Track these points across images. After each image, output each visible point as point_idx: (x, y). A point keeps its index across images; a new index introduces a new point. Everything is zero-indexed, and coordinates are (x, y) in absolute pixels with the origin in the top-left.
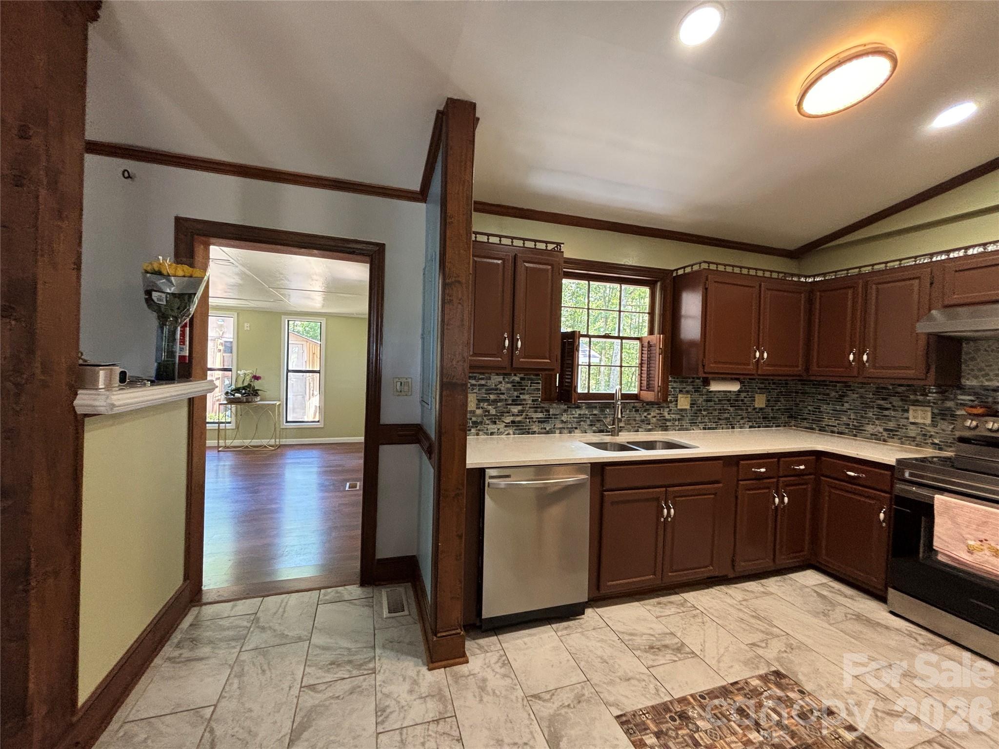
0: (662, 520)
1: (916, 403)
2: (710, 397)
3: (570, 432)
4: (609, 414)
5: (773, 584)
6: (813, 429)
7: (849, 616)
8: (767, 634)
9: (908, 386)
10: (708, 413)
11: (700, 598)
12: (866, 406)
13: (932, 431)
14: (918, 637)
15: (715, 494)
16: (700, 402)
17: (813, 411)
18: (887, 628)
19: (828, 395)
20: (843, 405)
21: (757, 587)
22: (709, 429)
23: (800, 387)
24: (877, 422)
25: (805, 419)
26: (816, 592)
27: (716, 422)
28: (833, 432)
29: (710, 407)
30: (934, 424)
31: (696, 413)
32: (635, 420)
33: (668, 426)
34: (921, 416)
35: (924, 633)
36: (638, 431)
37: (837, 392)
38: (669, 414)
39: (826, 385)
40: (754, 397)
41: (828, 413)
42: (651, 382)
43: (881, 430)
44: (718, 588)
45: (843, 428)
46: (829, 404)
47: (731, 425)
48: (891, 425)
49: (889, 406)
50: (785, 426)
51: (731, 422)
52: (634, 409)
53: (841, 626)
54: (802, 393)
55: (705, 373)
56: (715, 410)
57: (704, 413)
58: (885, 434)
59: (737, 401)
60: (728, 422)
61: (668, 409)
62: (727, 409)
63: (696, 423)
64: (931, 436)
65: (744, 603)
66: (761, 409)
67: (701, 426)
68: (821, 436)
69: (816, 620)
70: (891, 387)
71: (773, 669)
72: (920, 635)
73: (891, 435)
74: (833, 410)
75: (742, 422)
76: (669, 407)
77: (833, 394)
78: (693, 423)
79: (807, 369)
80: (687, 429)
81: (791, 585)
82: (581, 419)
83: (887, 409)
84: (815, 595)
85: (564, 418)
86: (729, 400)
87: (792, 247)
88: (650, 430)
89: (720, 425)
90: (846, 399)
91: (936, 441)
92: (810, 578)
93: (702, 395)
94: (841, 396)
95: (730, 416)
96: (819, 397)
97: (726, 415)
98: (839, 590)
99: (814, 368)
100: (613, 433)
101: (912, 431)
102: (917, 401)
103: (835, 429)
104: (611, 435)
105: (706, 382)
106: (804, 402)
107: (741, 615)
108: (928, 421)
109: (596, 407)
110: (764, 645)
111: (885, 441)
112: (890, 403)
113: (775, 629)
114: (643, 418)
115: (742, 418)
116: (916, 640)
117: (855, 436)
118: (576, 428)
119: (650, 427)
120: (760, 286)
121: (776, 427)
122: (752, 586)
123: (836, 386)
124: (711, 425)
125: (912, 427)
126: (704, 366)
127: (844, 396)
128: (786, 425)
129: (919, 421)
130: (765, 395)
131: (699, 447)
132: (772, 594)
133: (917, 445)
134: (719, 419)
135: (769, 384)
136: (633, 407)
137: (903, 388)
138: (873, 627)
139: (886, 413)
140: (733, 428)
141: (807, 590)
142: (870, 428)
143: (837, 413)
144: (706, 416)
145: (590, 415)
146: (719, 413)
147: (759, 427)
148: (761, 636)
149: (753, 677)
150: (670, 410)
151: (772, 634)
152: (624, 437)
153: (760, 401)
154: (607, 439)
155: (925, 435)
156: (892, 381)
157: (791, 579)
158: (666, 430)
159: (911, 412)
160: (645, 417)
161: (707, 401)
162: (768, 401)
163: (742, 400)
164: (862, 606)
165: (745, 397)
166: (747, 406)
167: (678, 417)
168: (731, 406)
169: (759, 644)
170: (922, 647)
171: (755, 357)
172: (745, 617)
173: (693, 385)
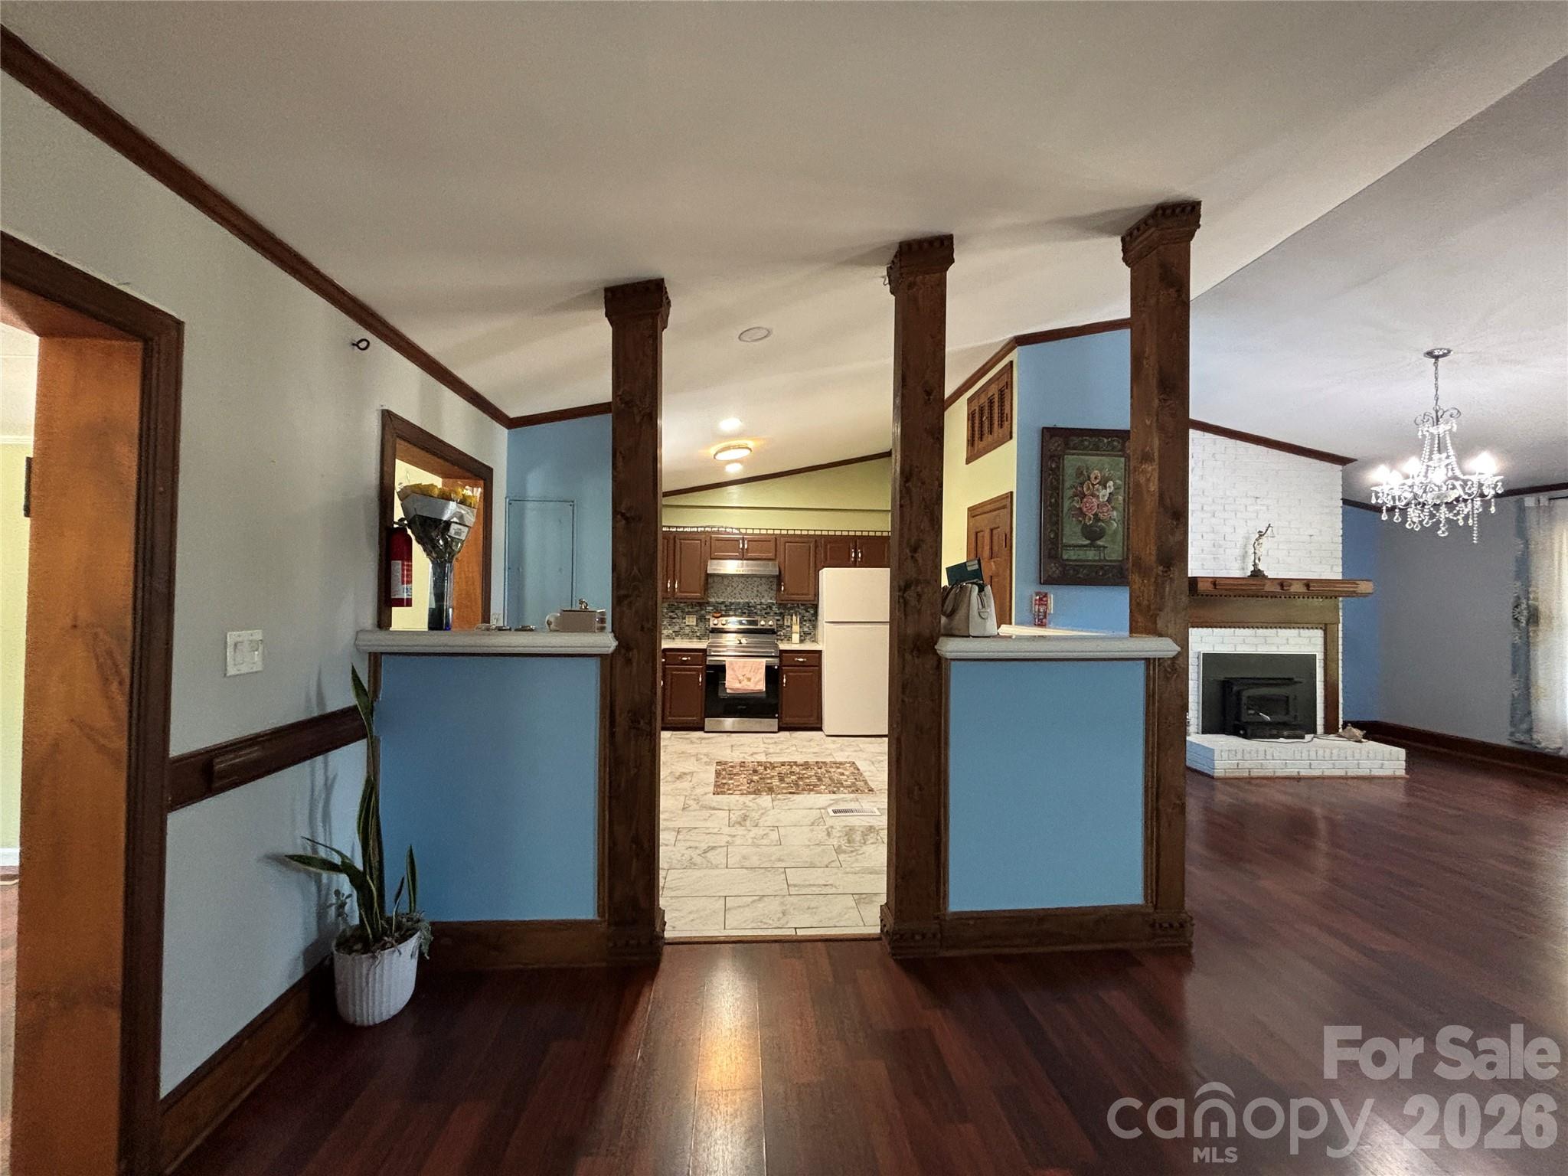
1: (689, 613)
5: (663, 741)
7: (699, 739)
9: (685, 603)
13: (696, 628)
24: (669, 627)
26: (678, 737)
30: (697, 626)
43: (671, 632)
48: (677, 628)
53: (704, 742)
58: (674, 634)
64: (696, 632)
70: (676, 604)
73: (677, 635)
81: (666, 738)
83: (674, 618)
91: (698, 634)
92: (667, 734)
98: (682, 734)
108: (695, 624)
111: (674, 638)
112: (676, 614)
125: (687, 628)
129: (691, 623)
133: (690, 639)
137: (682, 605)
138: (710, 739)
139: (674, 621)
141: (675, 738)
142: (665, 632)
155: (693, 632)
157: (662, 737)
159: (689, 619)
164: (694, 735)
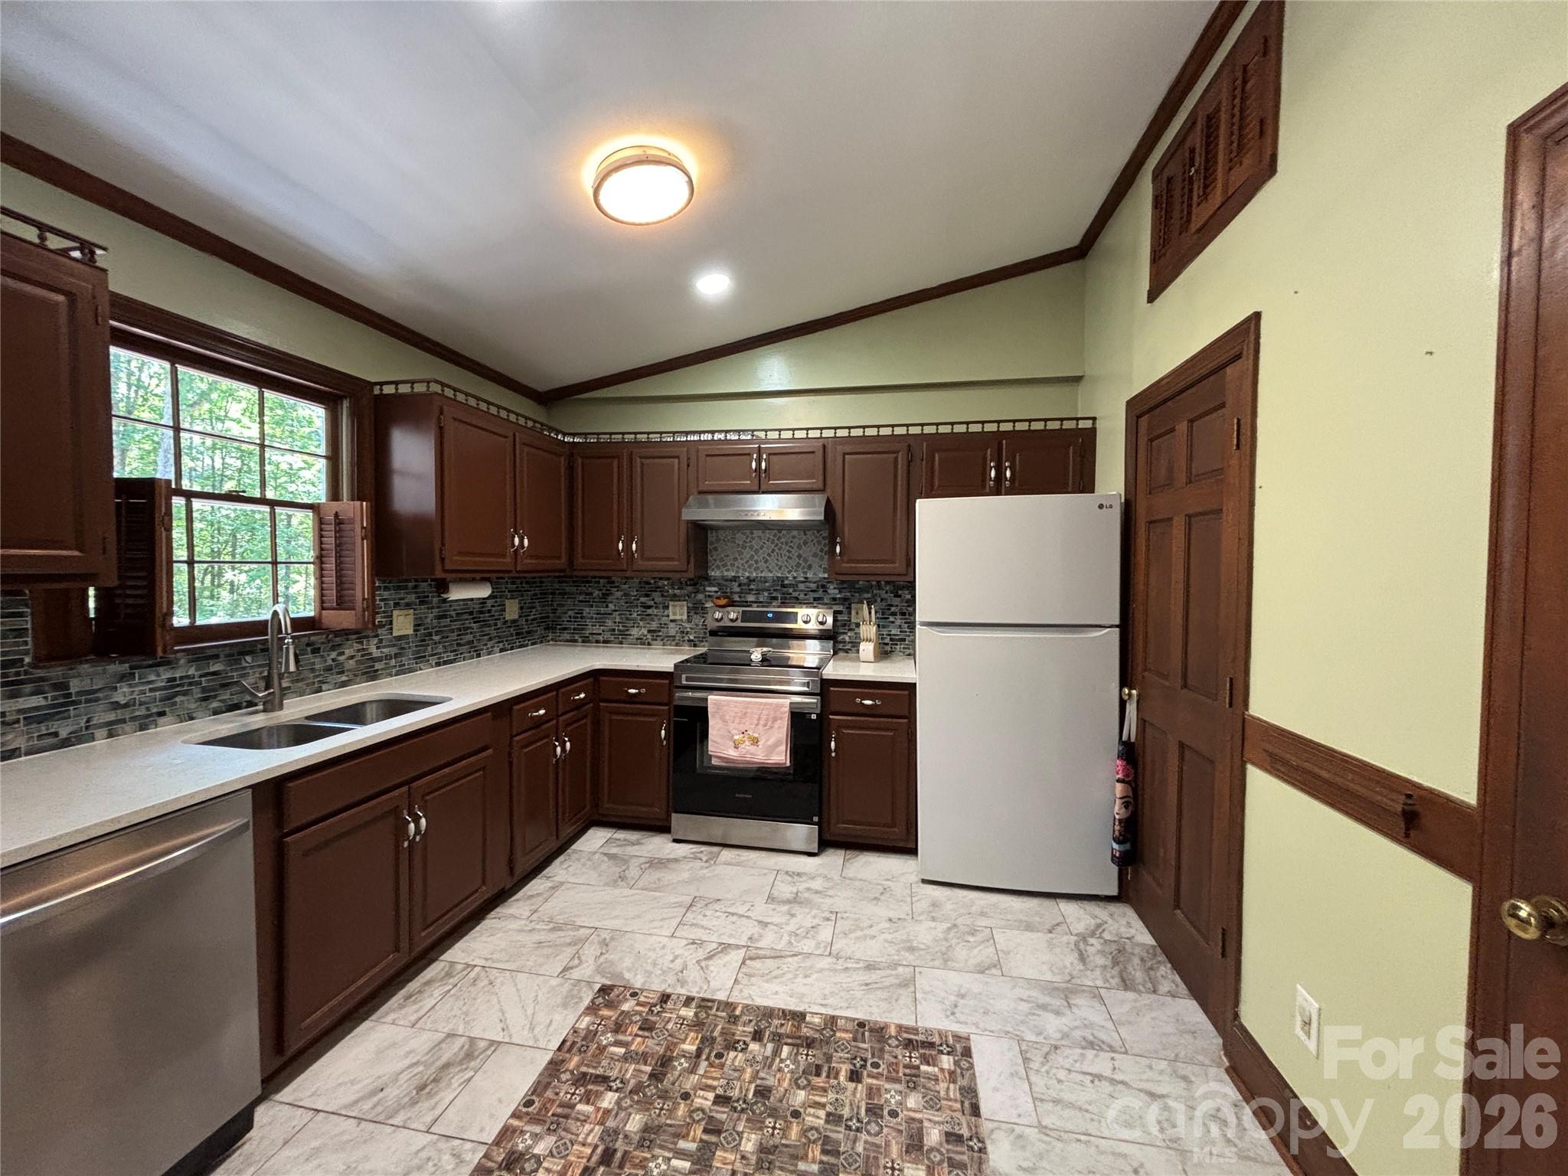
0: (406, 844)
1: (674, 598)
2: (444, 611)
3: (143, 728)
4: (252, 667)
5: (558, 870)
6: (576, 641)
7: (643, 866)
8: (575, 944)
9: (667, 579)
10: (443, 638)
11: (473, 945)
12: (631, 605)
13: (688, 627)
14: (699, 855)
15: (483, 769)
16: (428, 620)
17: (574, 617)
18: (676, 860)
19: (591, 594)
20: (607, 606)
21: (542, 884)
22: (445, 663)
23: (557, 586)
24: (641, 623)
25: (565, 629)
26: (605, 854)
27: (455, 651)
28: (597, 642)
29: (445, 626)
30: (689, 620)
31: (424, 640)
32: (313, 670)
33: (378, 670)
34: (678, 612)
35: (704, 848)
36: (319, 690)
37: (601, 590)
38: (378, 648)
39: (588, 582)
40: (504, 605)
41: (592, 618)
42: (346, 592)
43: (646, 633)
44: (493, 914)
45: (607, 636)
46: (592, 606)
47: (476, 651)
48: (654, 625)
49: (652, 603)
50: (541, 642)
51: (475, 647)
52: (309, 649)
53: (641, 884)
54: (559, 594)
55: (446, 571)
56: (452, 631)
57: (436, 638)
58: (649, 636)
59: (481, 612)
60: (471, 648)
61: (376, 641)
62: (468, 628)
63: (425, 657)
64: (687, 633)
65: (534, 917)
66: (514, 621)
67: (433, 660)
68: (585, 648)
69: (617, 891)
70: (652, 581)
71: (597, 987)
72: (702, 852)
73: (655, 637)
74: (598, 614)
75: (490, 644)
76: (377, 636)
77: (596, 593)
78: (421, 658)
79: (571, 562)
80: (411, 670)
81: (579, 860)
82: (174, 690)
83: (650, 607)
84: (606, 859)
85: (122, 694)
86: (471, 613)
87: (542, 387)
88: (344, 684)
89: (461, 654)
90: (610, 598)
91: (692, 638)
92: (595, 839)
93: (432, 608)
94: (605, 596)
95: (474, 637)
96: (581, 598)
97: (470, 637)
98: (625, 840)
99: (579, 560)
100: (271, 706)
101: (673, 630)
102: (675, 595)
103: (601, 638)
104: (264, 711)
105: (442, 586)
106: (563, 605)
107: (537, 937)
108: (685, 617)
109: (216, 657)
110: (576, 962)
111: (649, 644)
112: (653, 600)
113: (582, 931)
114: (330, 662)
115: (490, 639)
116: (701, 859)
117: (621, 643)
118: (162, 714)
119: (344, 678)
120: (514, 435)
121: (533, 644)
122: (536, 886)
123: (599, 582)
124: (448, 657)
125: (672, 625)
126: (443, 560)
127: (607, 595)
128: (543, 640)
129: (678, 617)
130: (517, 600)
131: (451, 699)
132: (562, 883)
133: (677, 645)
134: (459, 645)
135: (521, 583)
136: (308, 645)
137: (663, 582)
138: (665, 867)
139: (649, 611)
140: (479, 656)
141: (597, 856)
142: (635, 632)
143: (602, 617)
144: (440, 643)
145: (201, 676)
146: (458, 635)
147: (512, 648)
148: (570, 951)
149: (580, 1016)
150: (381, 641)
151: (580, 940)
152: (296, 709)
153: (512, 610)
154: (258, 720)
155: (683, 632)
156: (656, 575)
157: (575, 851)
158: (373, 678)
159: (670, 607)
160: (334, 660)
161: (439, 617)
162: (521, 608)
163: (489, 611)
164: (650, 847)
165: (493, 606)
166: (496, 619)
167: (394, 650)
168: (475, 622)
169: (571, 964)
170: (707, 865)
171: (513, 545)
172: (542, 937)
173: (416, 593)
